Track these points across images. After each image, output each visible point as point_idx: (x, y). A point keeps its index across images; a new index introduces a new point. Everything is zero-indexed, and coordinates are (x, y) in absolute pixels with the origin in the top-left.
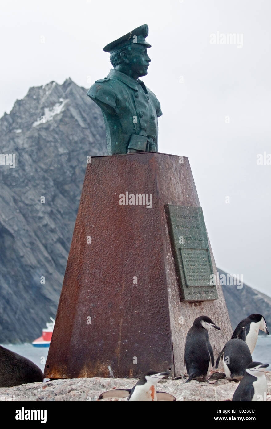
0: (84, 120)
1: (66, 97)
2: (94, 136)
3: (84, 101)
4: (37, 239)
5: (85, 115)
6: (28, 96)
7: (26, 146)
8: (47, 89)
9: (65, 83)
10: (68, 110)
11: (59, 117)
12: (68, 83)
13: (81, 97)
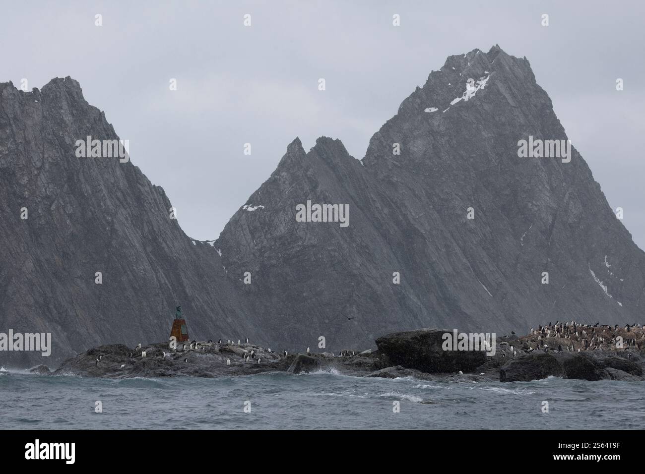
0: (514, 96)
1: (493, 69)
2: (526, 116)
3: (514, 74)
4: (453, 241)
5: (516, 91)
6: (446, 67)
7: (442, 128)
8: (469, 58)
9: (491, 51)
10: (494, 84)
11: (483, 94)
12: (496, 52)
13: (510, 68)
